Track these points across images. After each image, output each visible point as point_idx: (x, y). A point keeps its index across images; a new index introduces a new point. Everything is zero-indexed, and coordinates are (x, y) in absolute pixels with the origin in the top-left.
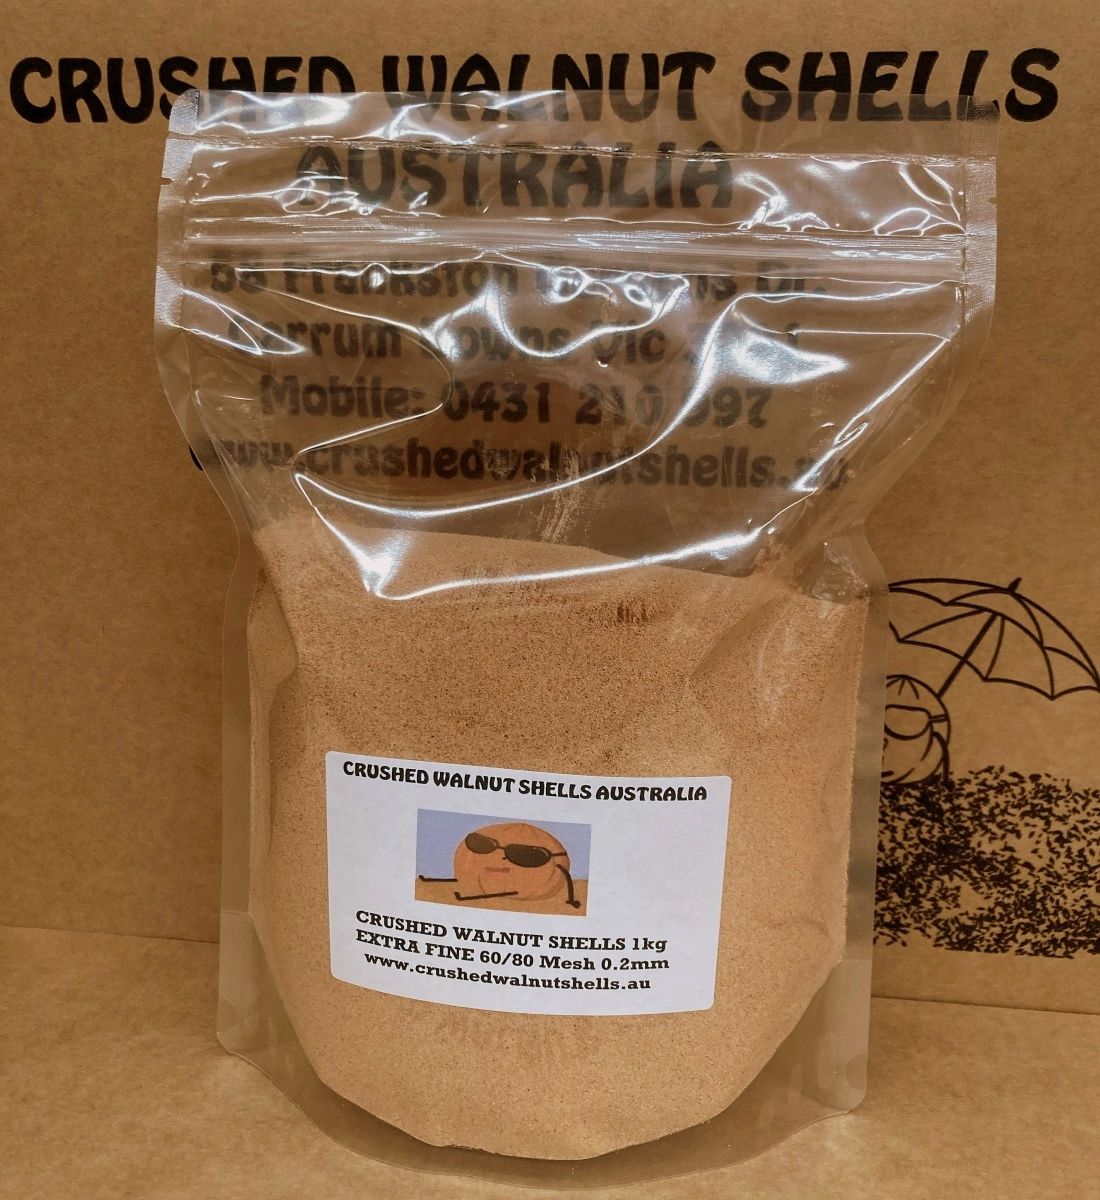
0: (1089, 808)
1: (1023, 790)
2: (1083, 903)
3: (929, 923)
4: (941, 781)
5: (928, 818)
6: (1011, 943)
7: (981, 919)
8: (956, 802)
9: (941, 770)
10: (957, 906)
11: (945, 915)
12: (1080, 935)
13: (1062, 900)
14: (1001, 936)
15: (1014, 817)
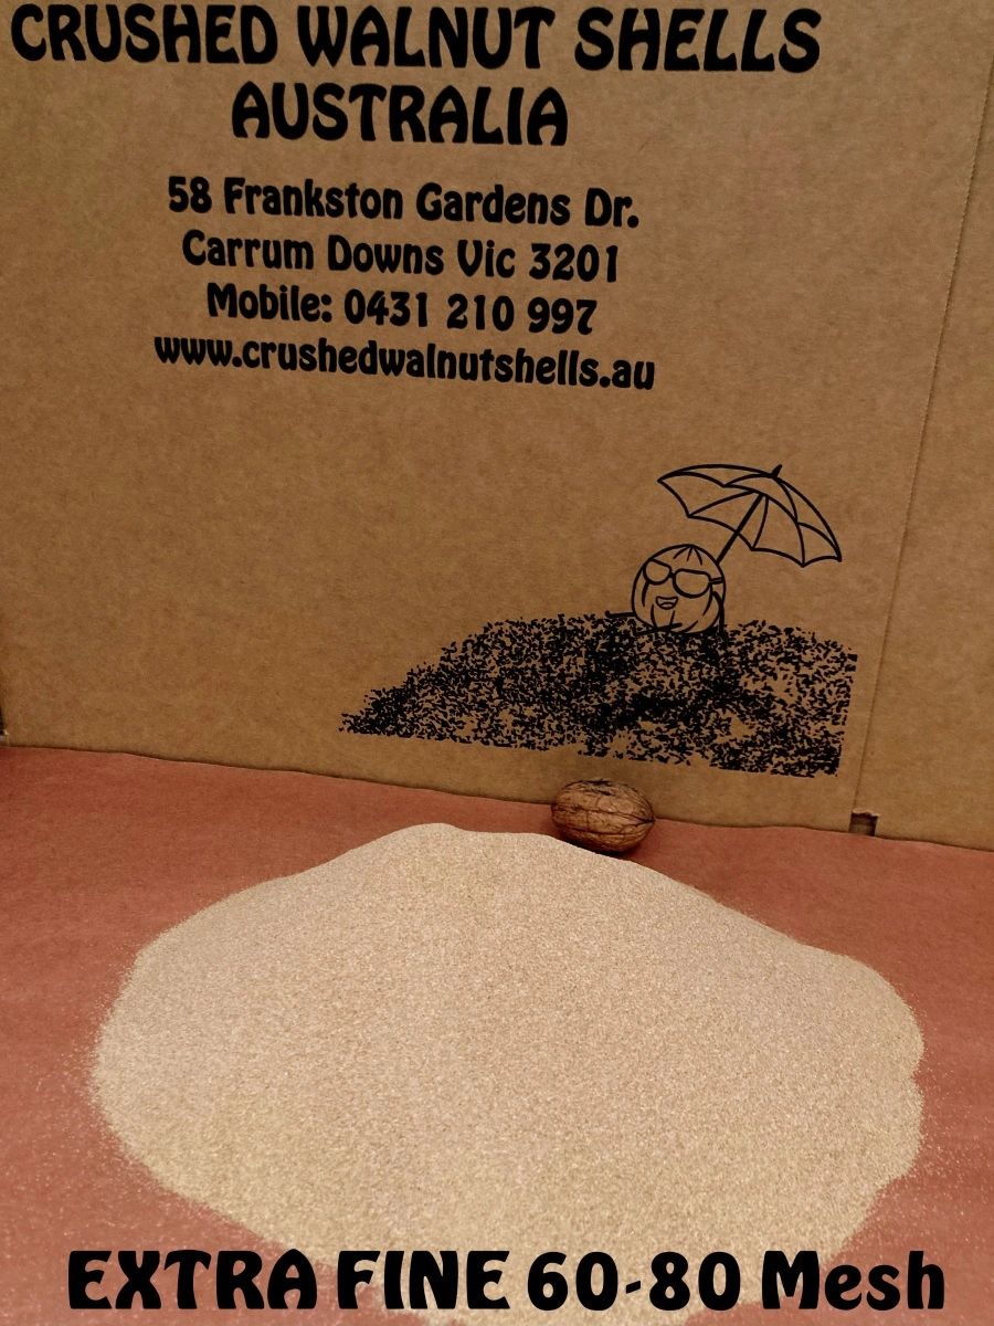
0: (828, 657)
1: (779, 640)
2: (822, 733)
3: (707, 746)
4: (717, 632)
5: (707, 662)
6: (768, 764)
7: (745, 745)
8: (729, 649)
9: (718, 623)
10: (729, 734)
11: (719, 741)
12: (820, 758)
13: (807, 731)
14: (761, 758)
15: (772, 661)
